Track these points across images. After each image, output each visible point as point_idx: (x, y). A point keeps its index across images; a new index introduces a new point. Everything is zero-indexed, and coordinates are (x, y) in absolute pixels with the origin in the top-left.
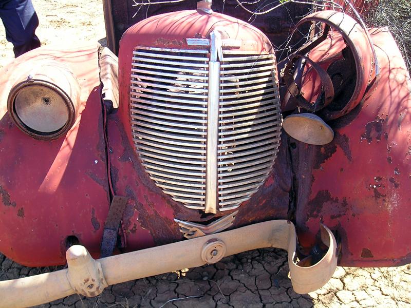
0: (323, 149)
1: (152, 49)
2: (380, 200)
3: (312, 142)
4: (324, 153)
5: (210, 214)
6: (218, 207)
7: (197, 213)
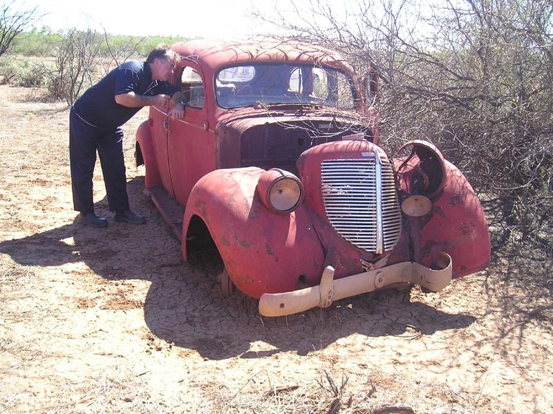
0: (423, 218)
1: (338, 160)
2: (467, 235)
3: (416, 215)
4: (425, 220)
5: (379, 254)
6: (384, 249)
7: (371, 254)
